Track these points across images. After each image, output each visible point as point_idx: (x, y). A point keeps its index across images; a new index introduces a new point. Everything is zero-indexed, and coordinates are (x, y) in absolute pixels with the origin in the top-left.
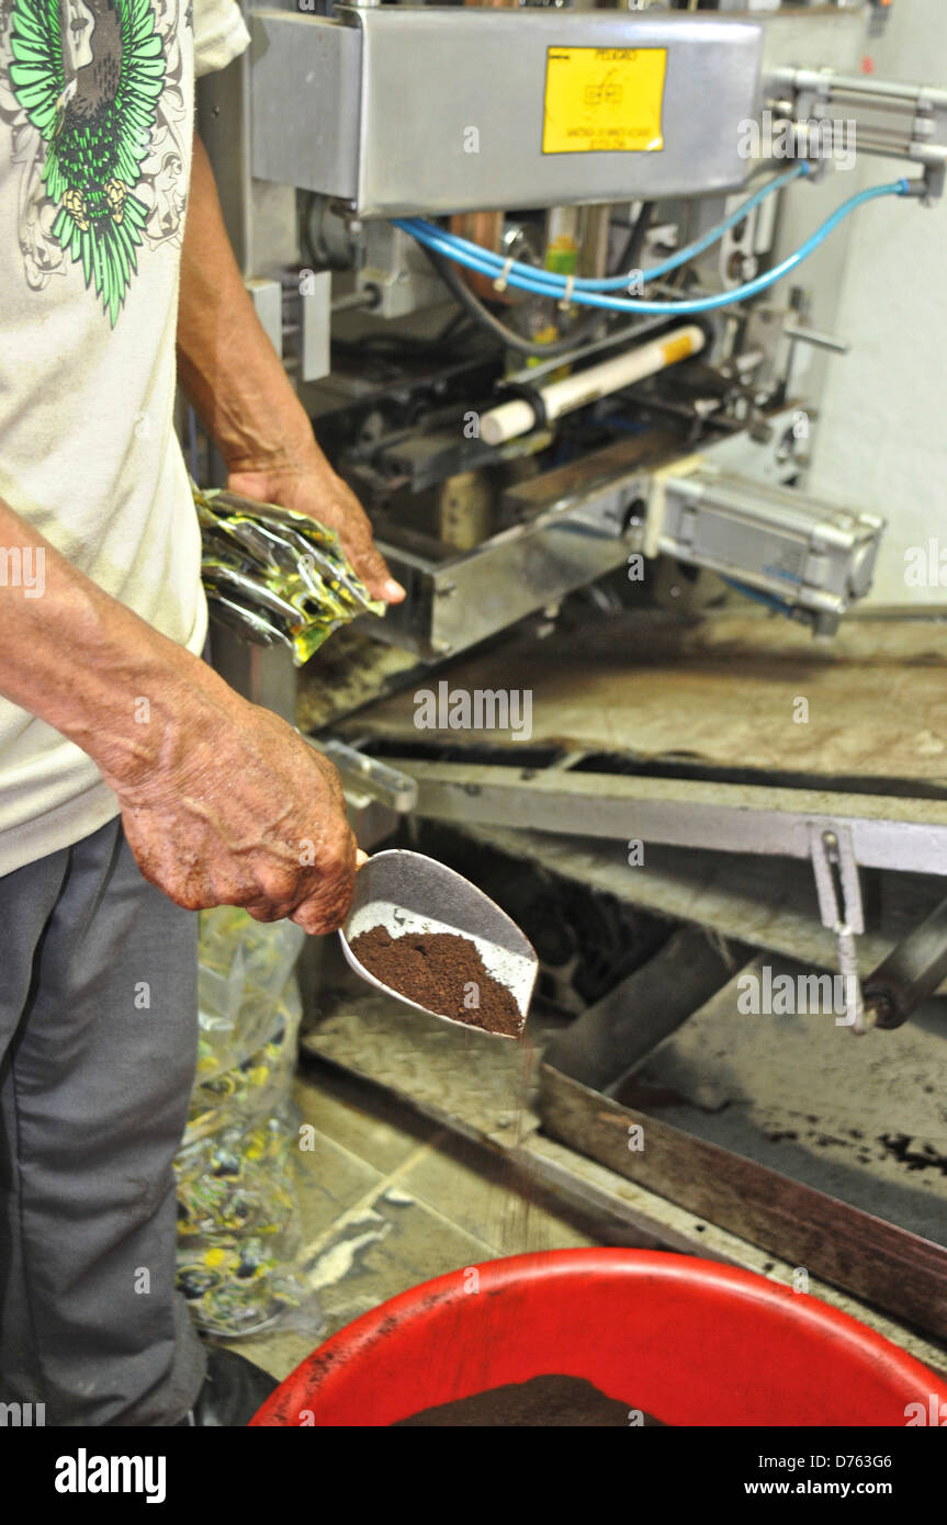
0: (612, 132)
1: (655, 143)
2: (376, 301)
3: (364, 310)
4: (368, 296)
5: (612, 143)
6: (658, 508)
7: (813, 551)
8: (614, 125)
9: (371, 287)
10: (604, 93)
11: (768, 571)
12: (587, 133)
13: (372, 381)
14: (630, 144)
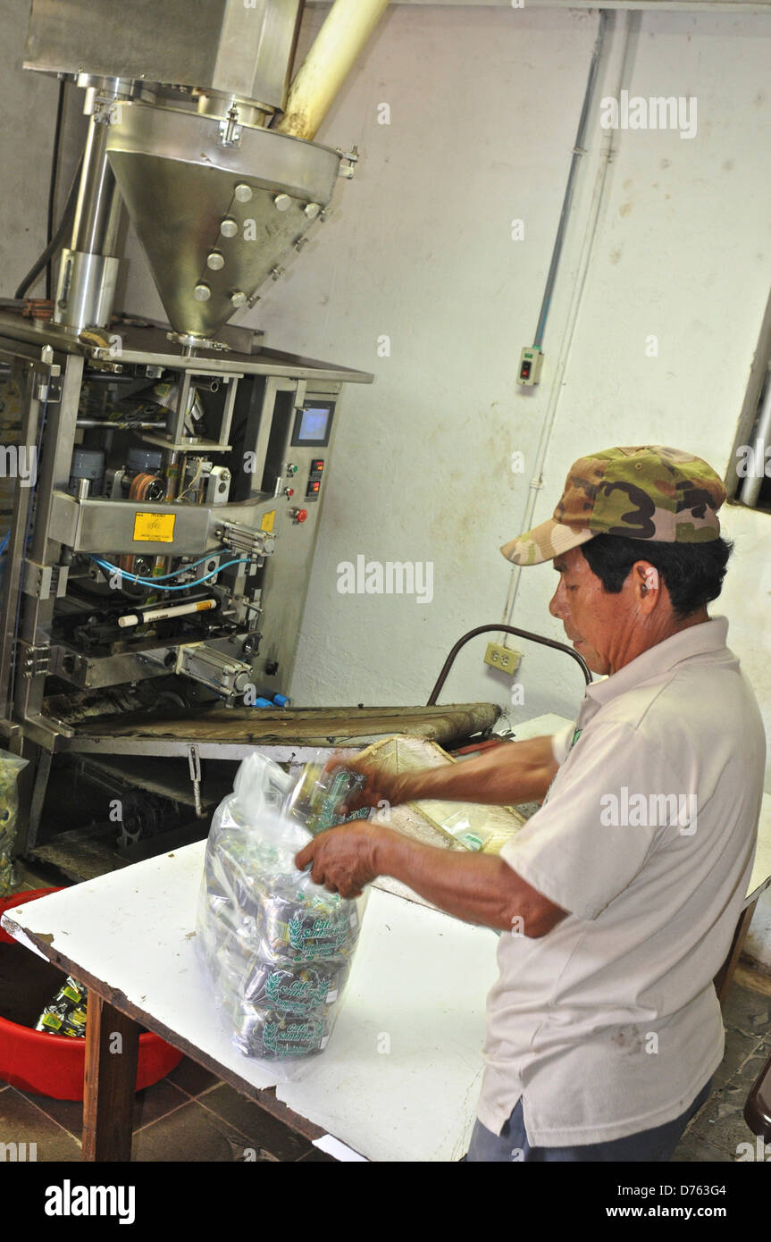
0: (156, 536)
1: (171, 540)
2: (95, 577)
3: (90, 579)
4: (92, 575)
5: (156, 539)
6: (181, 657)
7: (224, 674)
8: (158, 534)
9: (93, 572)
10: (154, 525)
11: (210, 680)
12: (148, 536)
13: (95, 605)
14: (162, 540)
